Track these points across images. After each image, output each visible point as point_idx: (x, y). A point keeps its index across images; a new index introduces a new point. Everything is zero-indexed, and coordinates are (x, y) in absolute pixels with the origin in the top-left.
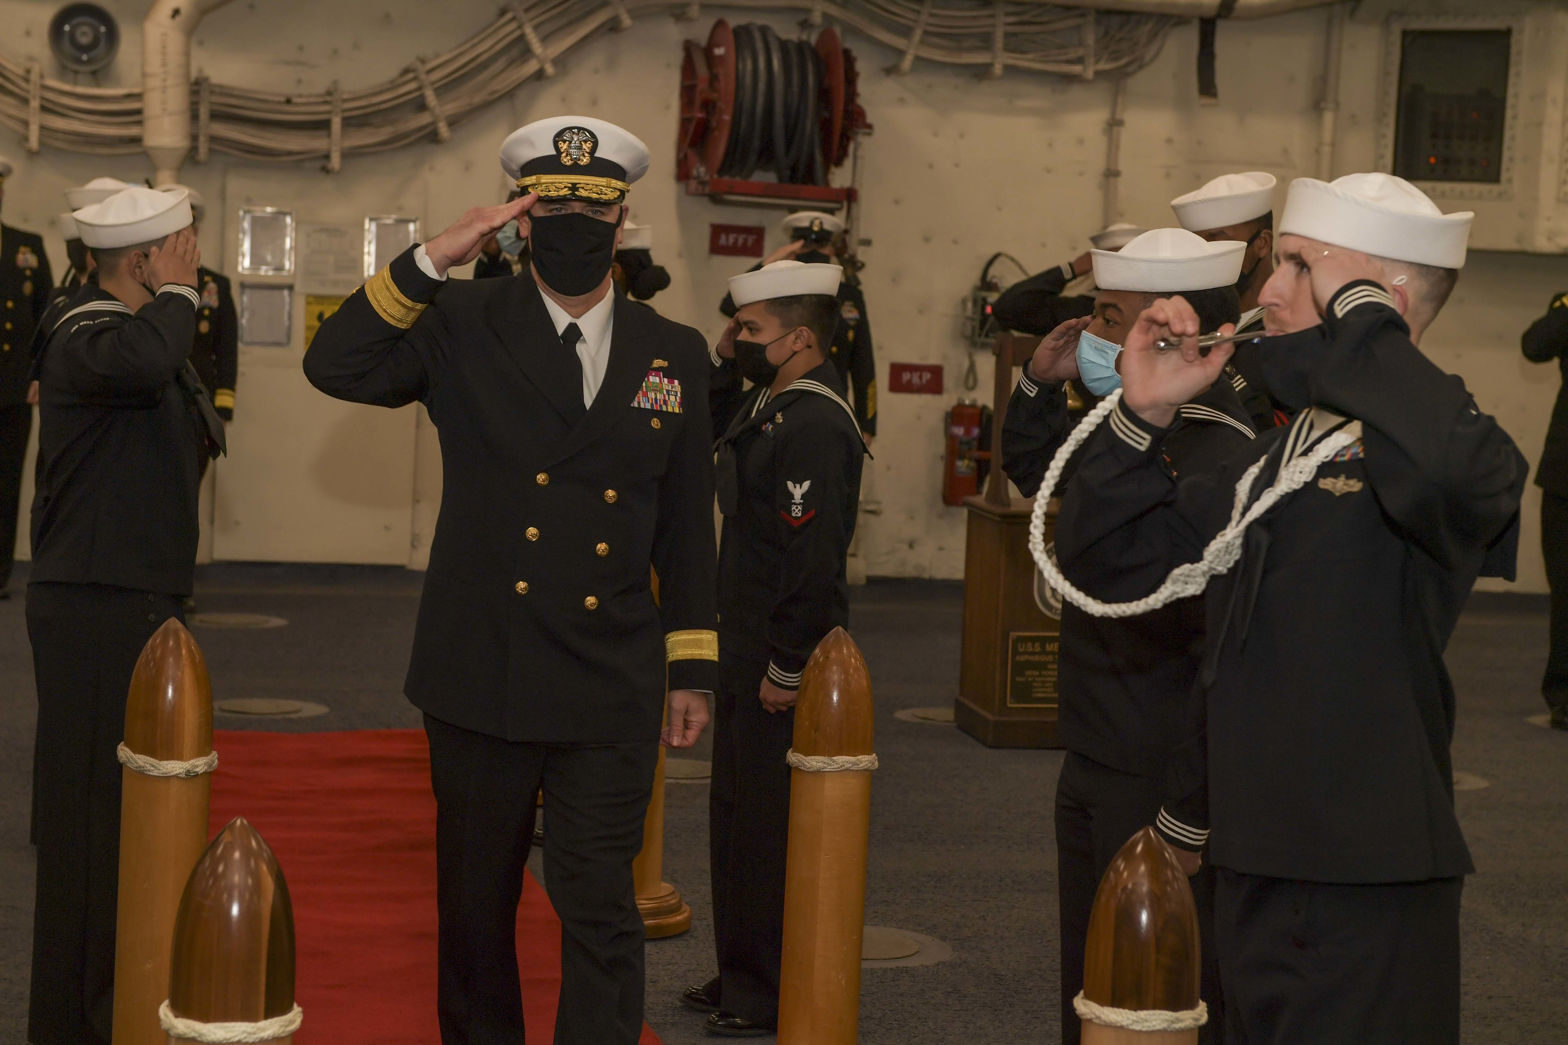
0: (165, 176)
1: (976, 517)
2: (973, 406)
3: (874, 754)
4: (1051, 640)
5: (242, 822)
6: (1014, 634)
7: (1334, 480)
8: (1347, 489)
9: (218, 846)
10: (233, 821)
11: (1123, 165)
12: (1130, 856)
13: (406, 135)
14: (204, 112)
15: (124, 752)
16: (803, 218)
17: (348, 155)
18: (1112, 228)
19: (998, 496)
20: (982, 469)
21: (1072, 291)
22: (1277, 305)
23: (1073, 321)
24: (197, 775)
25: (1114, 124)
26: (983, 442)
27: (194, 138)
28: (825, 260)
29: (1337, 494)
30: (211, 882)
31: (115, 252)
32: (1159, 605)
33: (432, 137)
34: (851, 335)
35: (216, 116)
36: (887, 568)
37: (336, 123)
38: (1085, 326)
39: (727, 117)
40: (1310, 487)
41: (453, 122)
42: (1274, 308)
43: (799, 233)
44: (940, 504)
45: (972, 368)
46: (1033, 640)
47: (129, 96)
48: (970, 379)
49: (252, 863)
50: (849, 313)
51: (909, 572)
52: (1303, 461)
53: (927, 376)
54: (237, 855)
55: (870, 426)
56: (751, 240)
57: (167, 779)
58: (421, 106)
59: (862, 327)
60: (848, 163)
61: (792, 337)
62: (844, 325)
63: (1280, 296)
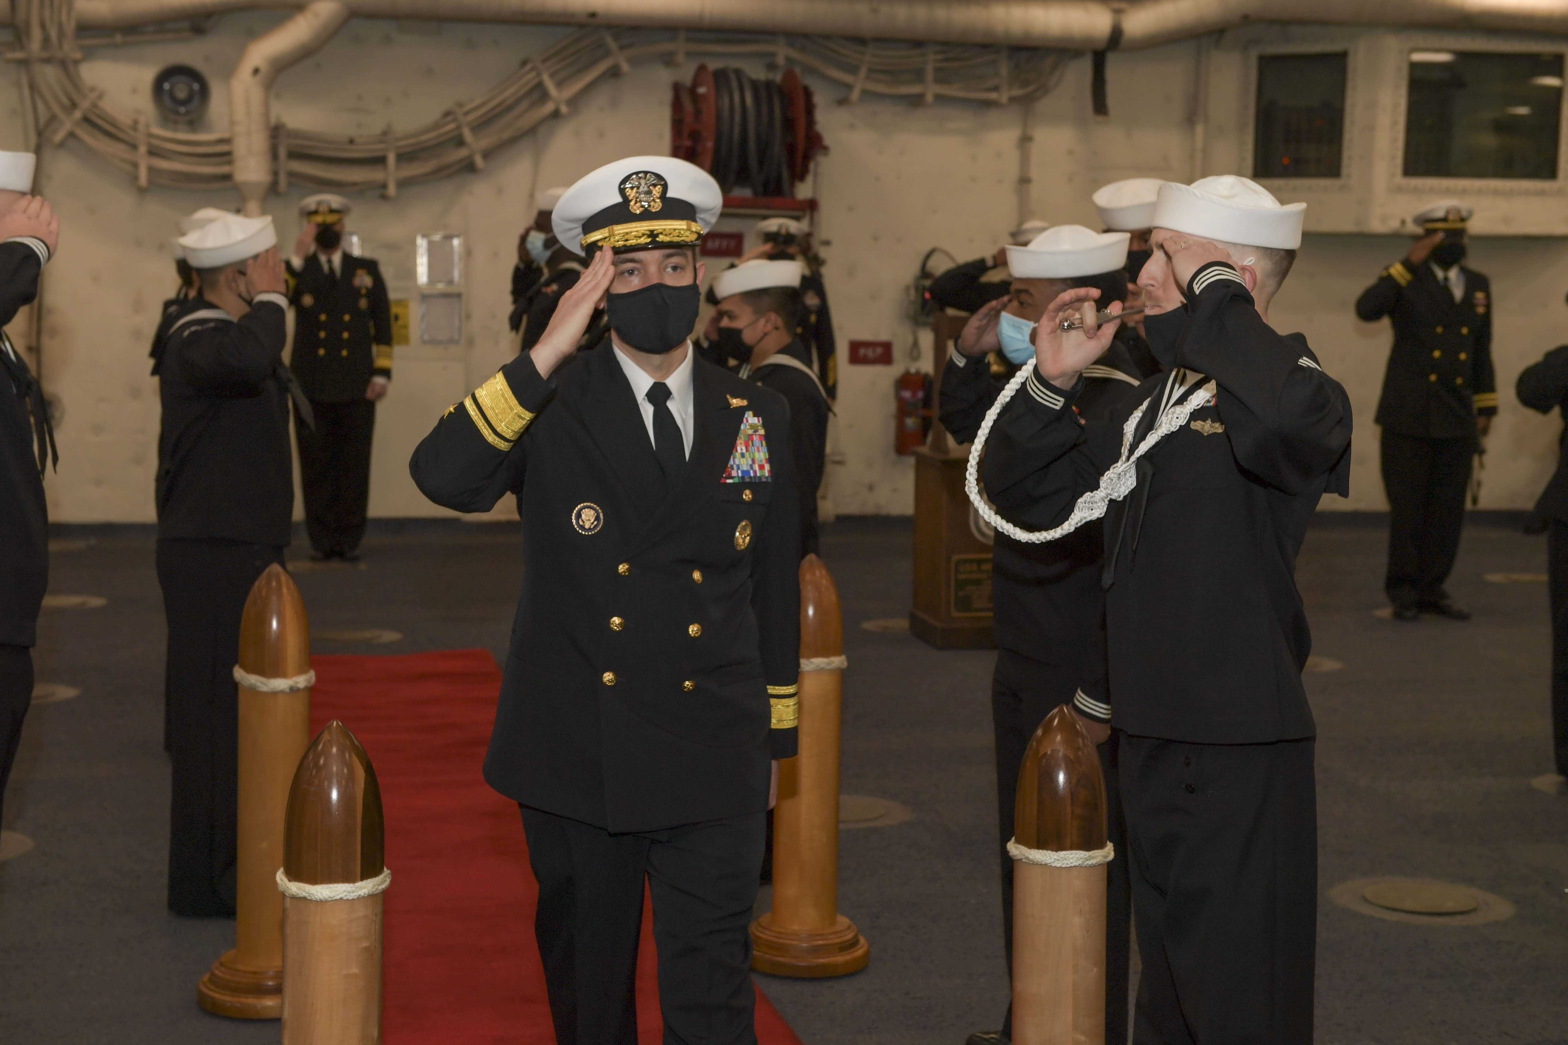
0: (253, 205)
1: (922, 465)
2: (918, 373)
3: (843, 657)
4: (986, 561)
5: (337, 724)
6: (955, 558)
7: (1203, 423)
8: (1213, 431)
9: (319, 743)
10: (330, 723)
11: (1034, 173)
12: (1048, 729)
13: (449, 166)
14: (282, 152)
15: (238, 673)
16: (773, 224)
17: (403, 184)
18: (1028, 225)
19: (939, 446)
20: (926, 425)
21: (994, 277)
22: (1153, 286)
23: (994, 303)
24: (298, 690)
25: (1025, 140)
26: (926, 403)
27: (275, 174)
28: (791, 257)
29: (1205, 434)
30: (314, 772)
31: (214, 271)
32: (1072, 529)
33: (469, 168)
34: (813, 318)
35: (293, 155)
36: (852, 508)
37: (391, 158)
38: (1004, 307)
39: (710, 144)
40: (1184, 429)
41: (487, 155)
42: (1151, 288)
43: (769, 237)
44: (893, 455)
45: (916, 344)
46: (971, 561)
47: (221, 141)
48: (914, 352)
49: (347, 755)
50: (811, 300)
51: (870, 510)
52: (1178, 409)
53: (879, 350)
54: (334, 750)
55: (832, 391)
56: (733, 243)
57: (275, 694)
58: (460, 142)
59: (823, 311)
60: (810, 178)
61: (762, 322)
62: (807, 311)
63: (1154, 279)
